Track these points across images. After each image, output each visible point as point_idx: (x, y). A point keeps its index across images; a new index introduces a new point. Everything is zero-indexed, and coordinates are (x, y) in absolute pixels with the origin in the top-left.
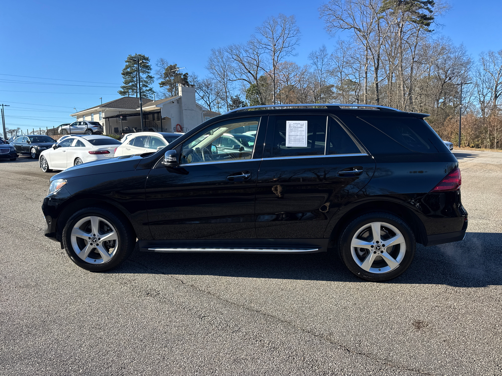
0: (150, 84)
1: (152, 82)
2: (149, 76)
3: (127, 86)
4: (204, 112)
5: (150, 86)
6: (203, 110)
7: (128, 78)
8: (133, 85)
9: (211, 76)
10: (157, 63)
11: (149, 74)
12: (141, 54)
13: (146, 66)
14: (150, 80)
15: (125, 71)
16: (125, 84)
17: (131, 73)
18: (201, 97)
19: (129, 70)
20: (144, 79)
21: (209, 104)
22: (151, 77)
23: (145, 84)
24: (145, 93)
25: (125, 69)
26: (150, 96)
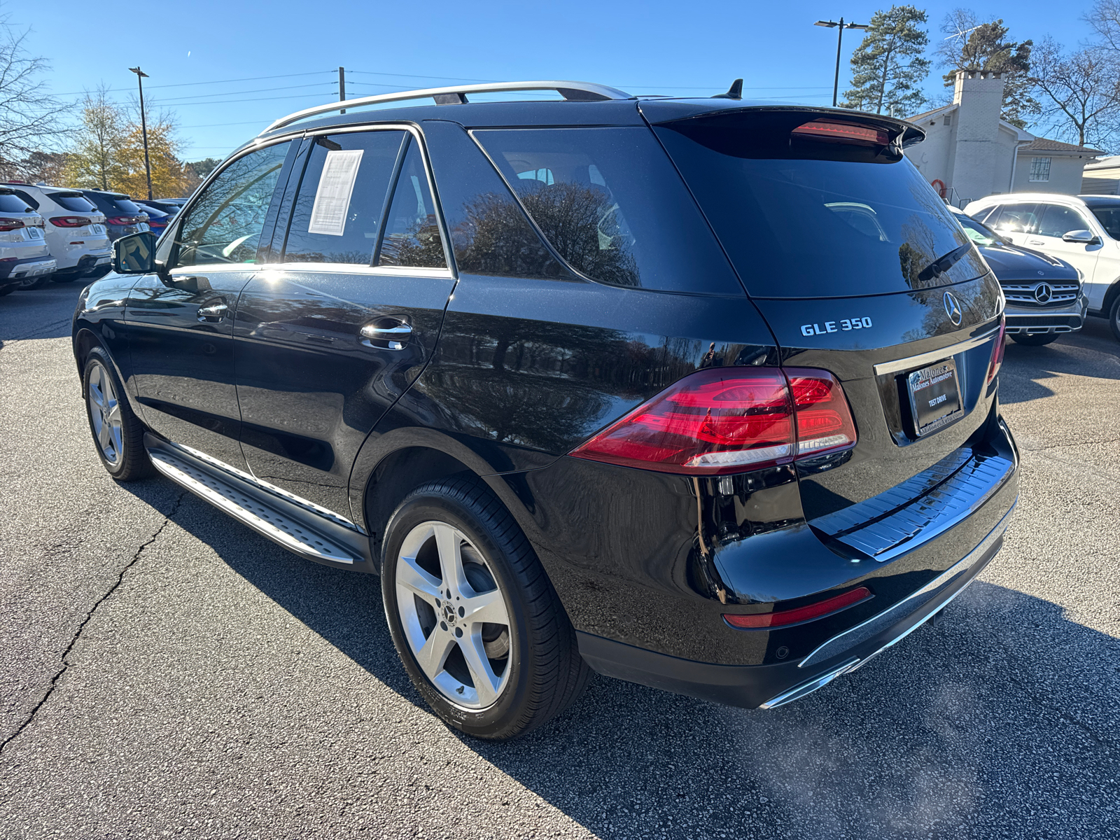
0: (919, 81)
1: (924, 74)
2: (917, 59)
3: (859, 90)
4: (1020, 146)
5: (915, 86)
6: (1019, 139)
7: (865, 70)
8: (873, 87)
9: (1098, 40)
10: (944, 24)
11: (918, 55)
12: (905, 6)
13: (914, 35)
14: (920, 70)
15: (860, 54)
16: (855, 85)
17: (874, 57)
18: (1059, 103)
19: (869, 51)
20: (905, 69)
21: (1080, 122)
22: (922, 63)
23: (904, 82)
24: (900, 103)
25: (860, 50)
26: (912, 111)
